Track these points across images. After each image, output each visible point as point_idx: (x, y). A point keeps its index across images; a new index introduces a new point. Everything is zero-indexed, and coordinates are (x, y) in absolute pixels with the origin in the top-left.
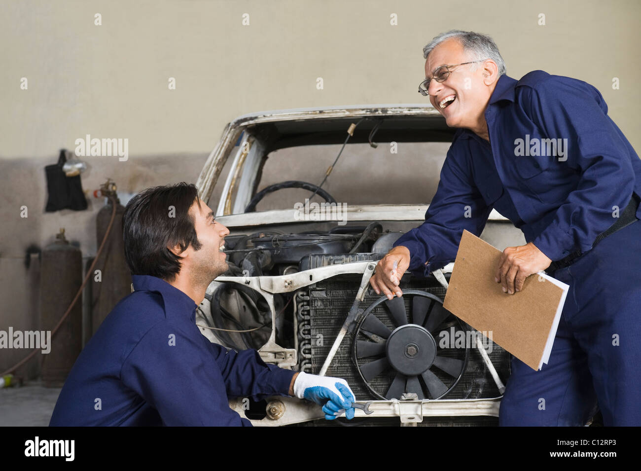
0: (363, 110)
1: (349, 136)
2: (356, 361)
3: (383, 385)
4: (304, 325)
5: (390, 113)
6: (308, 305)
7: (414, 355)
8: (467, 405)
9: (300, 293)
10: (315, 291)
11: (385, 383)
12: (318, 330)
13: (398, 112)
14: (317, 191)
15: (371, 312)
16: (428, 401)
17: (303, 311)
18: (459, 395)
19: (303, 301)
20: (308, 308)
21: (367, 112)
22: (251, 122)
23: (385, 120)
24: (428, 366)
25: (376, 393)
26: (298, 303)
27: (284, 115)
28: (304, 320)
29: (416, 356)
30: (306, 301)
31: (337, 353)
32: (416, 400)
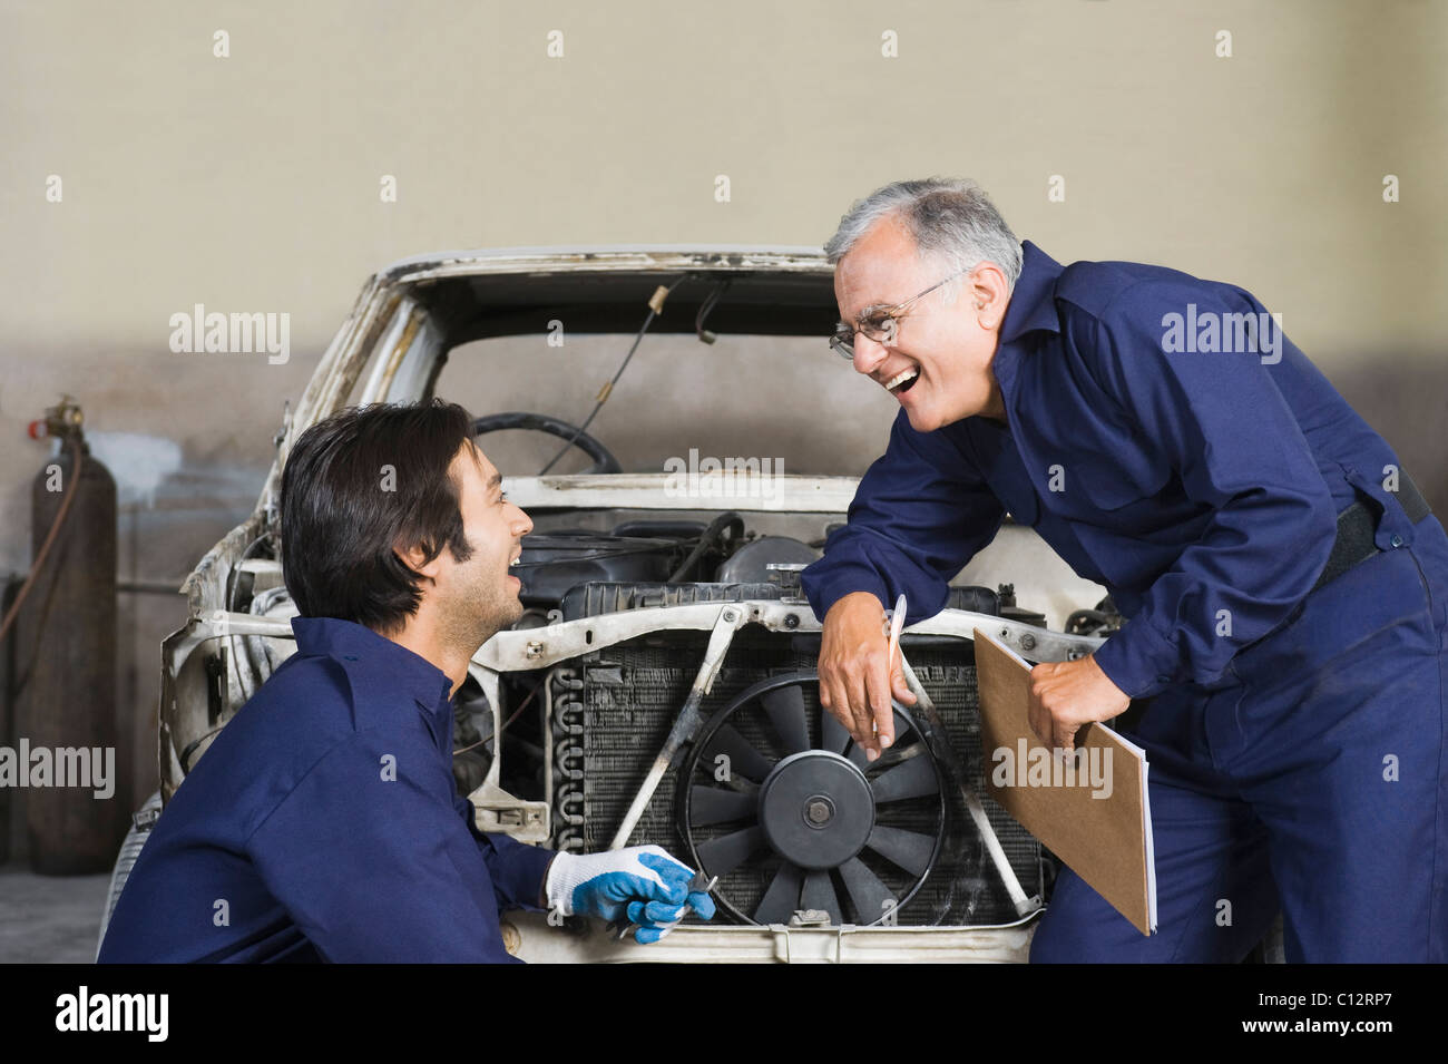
0: (686, 255)
1: (652, 315)
2: (689, 833)
3: (747, 890)
4: (568, 747)
5: (747, 265)
6: (579, 700)
7: (824, 822)
8: (942, 940)
9: (562, 673)
10: (594, 667)
11: (754, 886)
12: (599, 759)
13: (766, 264)
14: (573, 440)
15: (725, 721)
16: (853, 928)
17: (568, 714)
18: (921, 917)
19: (568, 691)
20: (579, 707)
21: (696, 260)
22: (426, 274)
23: (735, 282)
24: (855, 848)
25: (732, 908)
26: (555, 695)
27: (504, 262)
28: (567, 736)
29: (829, 823)
30: (574, 691)
31: (645, 813)
32: (826, 926)
